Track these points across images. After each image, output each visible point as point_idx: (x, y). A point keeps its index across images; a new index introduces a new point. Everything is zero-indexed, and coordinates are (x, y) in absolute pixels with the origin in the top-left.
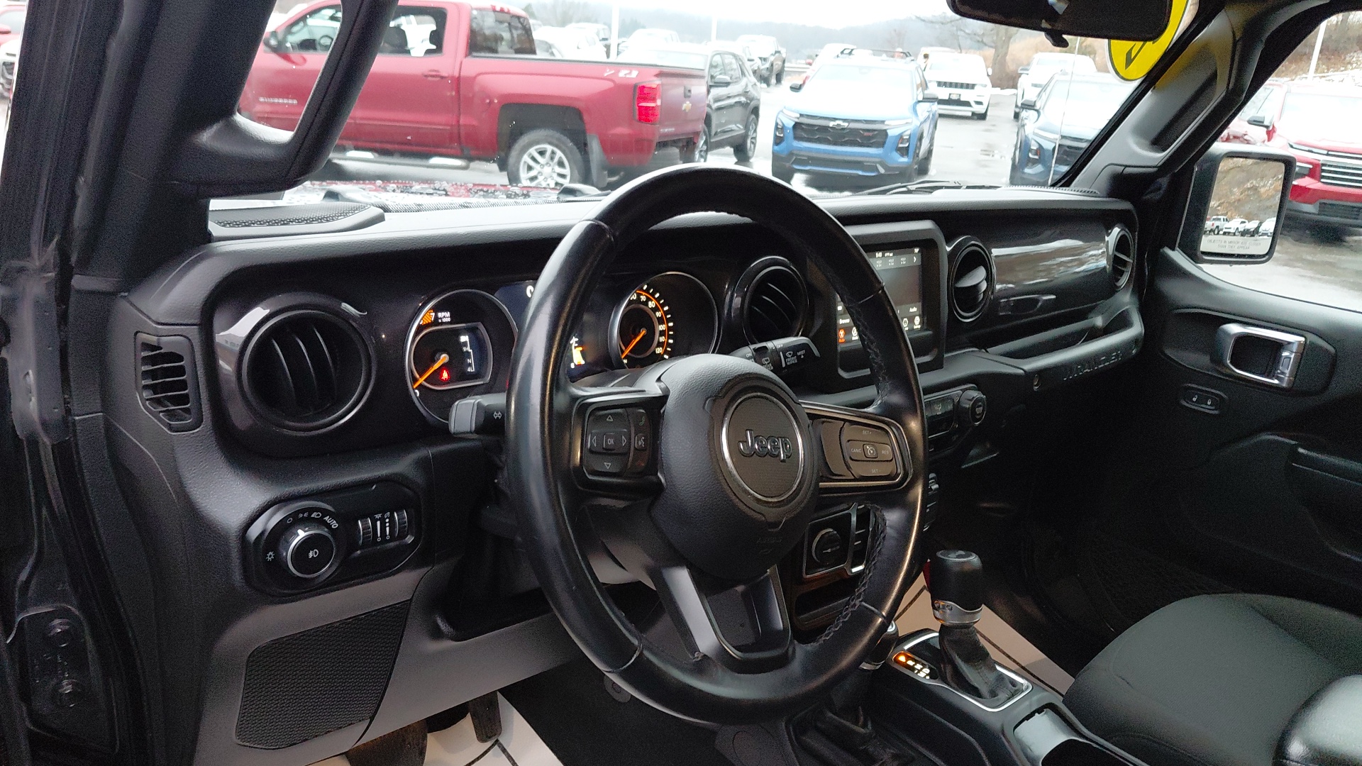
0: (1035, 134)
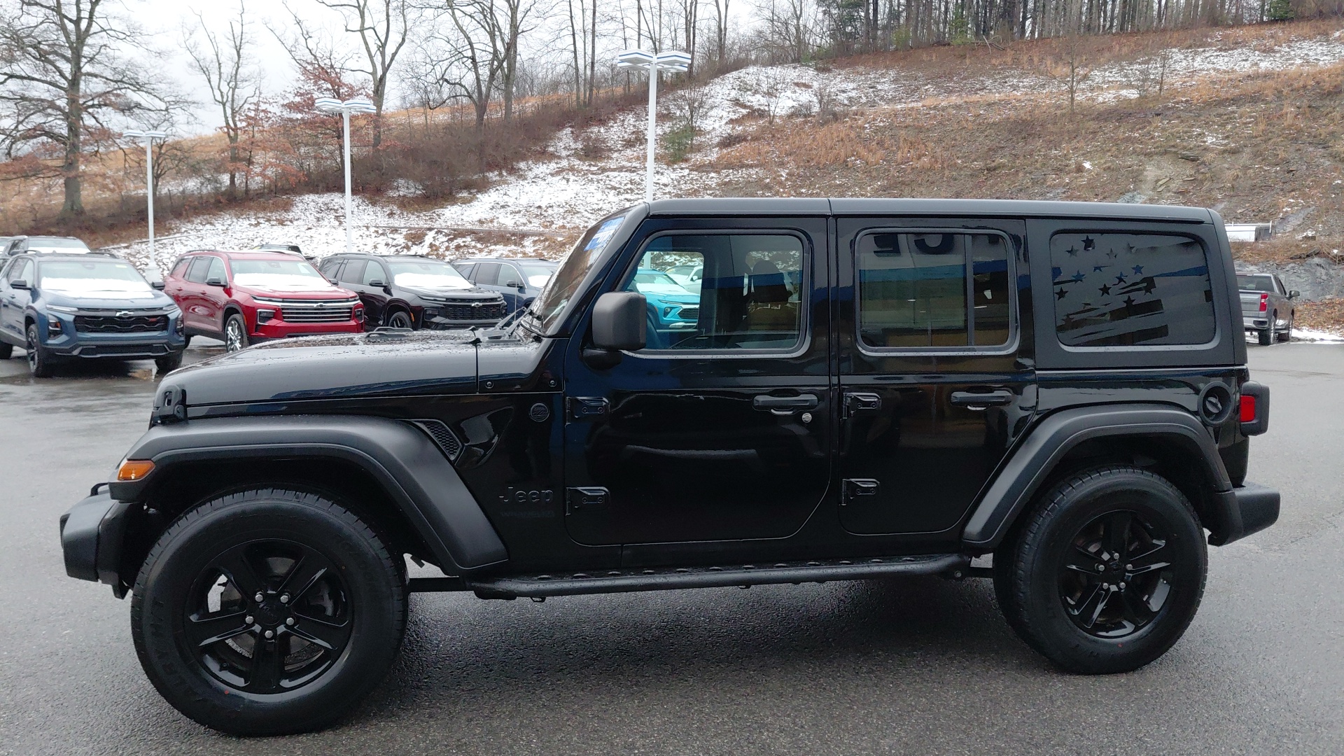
0: (48, 309)
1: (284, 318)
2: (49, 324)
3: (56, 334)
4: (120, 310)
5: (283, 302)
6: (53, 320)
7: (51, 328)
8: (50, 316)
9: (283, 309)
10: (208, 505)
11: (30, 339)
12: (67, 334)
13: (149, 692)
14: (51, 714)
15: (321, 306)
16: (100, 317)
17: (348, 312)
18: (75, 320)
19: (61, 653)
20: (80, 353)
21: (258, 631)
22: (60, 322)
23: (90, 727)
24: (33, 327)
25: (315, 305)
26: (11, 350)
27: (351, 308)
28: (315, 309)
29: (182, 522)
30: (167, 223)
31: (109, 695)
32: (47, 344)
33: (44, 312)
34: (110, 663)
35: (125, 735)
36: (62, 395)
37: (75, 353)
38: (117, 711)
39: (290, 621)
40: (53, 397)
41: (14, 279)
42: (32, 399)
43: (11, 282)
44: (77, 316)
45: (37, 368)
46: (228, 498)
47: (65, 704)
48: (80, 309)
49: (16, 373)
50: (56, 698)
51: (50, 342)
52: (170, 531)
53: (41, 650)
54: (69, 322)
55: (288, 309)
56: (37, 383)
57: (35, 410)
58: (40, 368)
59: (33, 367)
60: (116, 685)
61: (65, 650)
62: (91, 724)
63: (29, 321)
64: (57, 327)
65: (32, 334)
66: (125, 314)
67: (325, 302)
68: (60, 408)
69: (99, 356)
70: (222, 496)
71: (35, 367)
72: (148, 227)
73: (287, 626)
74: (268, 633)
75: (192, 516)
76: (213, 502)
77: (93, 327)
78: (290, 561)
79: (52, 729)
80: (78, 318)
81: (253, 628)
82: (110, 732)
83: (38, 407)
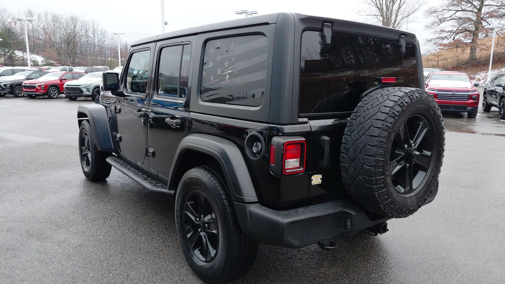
1: (438, 98)
5: (438, 91)
9: (437, 94)
15: (454, 93)
17: (468, 97)
25: (451, 93)
27: (469, 95)
28: (451, 95)
55: (439, 94)
67: (455, 92)
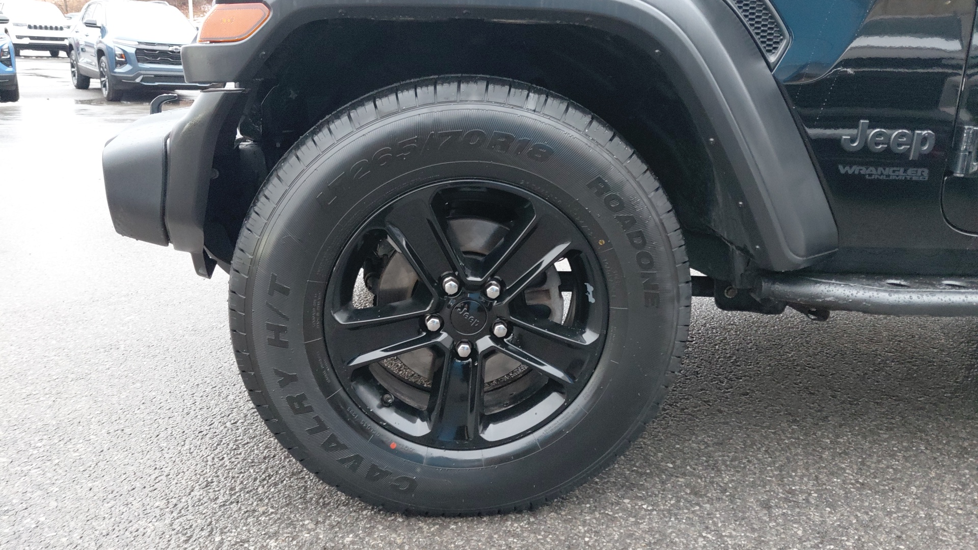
0: (116, 43)
2: (116, 55)
3: (122, 64)
4: (172, 45)
6: (119, 52)
7: (117, 59)
8: (116, 49)
10: (370, 106)
11: (102, 69)
12: (131, 64)
13: (246, 416)
14: (105, 447)
16: (155, 51)
18: (136, 52)
19: (122, 348)
20: (141, 81)
21: (448, 345)
22: (125, 54)
23: (163, 478)
24: (103, 58)
26: (88, 83)
29: (323, 137)
30: (202, 7)
31: (189, 418)
32: (115, 73)
33: (111, 45)
34: (187, 366)
35: (220, 501)
36: (127, 112)
37: (138, 80)
38: (203, 448)
39: (500, 330)
40: (121, 113)
41: (88, 18)
42: (104, 113)
43: (84, 21)
44: (137, 49)
45: (109, 93)
46: (407, 96)
47: (127, 431)
48: (140, 43)
49: (92, 98)
50: (113, 418)
51: (117, 70)
52: (299, 153)
53: (98, 341)
54: (131, 53)
56: (108, 104)
57: (106, 120)
58: (111, 93)
59: (105, 92)
60: (198, 400)
61: (128, 342)
62: (167, 471)
63: (100, 53)
64: (122, 57)
65: (103, 65)
66: (176, 49)
68: (127, 120)
69: (156, 84)
70: (395, 91)
71: (107, 92)
72: (188, 9)
73: (494, 338)
74: (464, 349)
75: (340, 126)
76: (378, 102)
77: (151, 59)
78: (490, 227)
79: (107, 478)
80: (139, 51)
81: (439, 339)
82: (197, 493)
83: (108, 118)
